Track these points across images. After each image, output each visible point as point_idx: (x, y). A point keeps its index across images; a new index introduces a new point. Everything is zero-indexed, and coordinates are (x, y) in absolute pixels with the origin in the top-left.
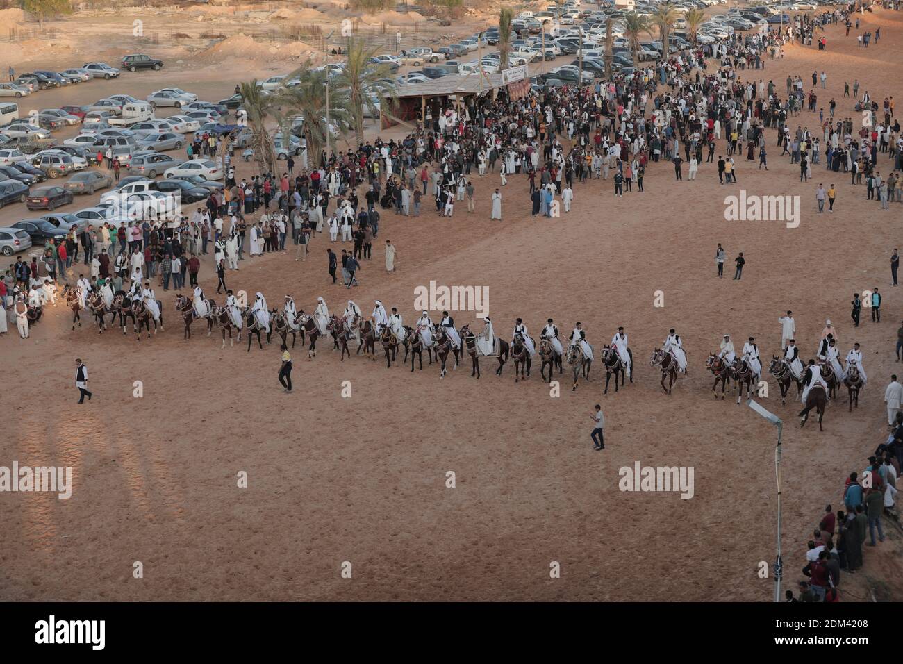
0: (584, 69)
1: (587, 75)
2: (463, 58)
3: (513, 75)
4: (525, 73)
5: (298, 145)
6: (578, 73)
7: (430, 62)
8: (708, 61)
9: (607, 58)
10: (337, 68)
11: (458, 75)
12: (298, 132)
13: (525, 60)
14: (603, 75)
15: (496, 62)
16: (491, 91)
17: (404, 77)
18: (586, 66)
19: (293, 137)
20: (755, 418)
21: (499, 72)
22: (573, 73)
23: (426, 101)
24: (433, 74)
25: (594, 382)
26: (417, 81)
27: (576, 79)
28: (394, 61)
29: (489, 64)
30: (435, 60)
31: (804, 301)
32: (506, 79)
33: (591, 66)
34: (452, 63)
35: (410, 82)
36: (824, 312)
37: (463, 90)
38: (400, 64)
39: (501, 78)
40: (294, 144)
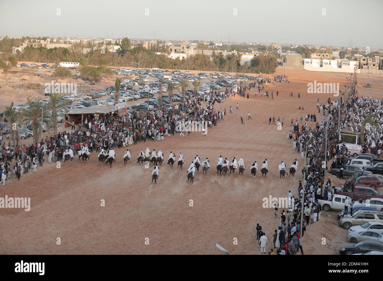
0: (150, 104)
1: (151, 107)
2: (99, 98)
3: (120, 106)
4: (125, 105)
5: (29, 133)
6: (147, 106)
7: (86, 100)
8: (202, 102)
9: (159, 100)
10: (47, 101)
11: (97, 105)
12: (30, 128)
13: (125, 100)
14: (157, 107)
15: (113, 101)
16: (111, 113)
17: (74, 106)
18: (150, 103)
19: (28, 130)
20: (218, 251)
21: (114, 105)
22: (145, 106)
23: (84, 116)
24: (87, 105)
25: (151, 235)
26: (80, 108)
27: (146, 109)
28: (71, 99)
29: (110, 101)
30: (88, 99)
31: (239, 202)
32: (117, 108)
33: (152, 103)
34: (95, 101)
35: (77, 108)
36: (248, 207)
37: (99, 112)
38: (73, 100)
39: (115, 107)
40: (28, 133)
